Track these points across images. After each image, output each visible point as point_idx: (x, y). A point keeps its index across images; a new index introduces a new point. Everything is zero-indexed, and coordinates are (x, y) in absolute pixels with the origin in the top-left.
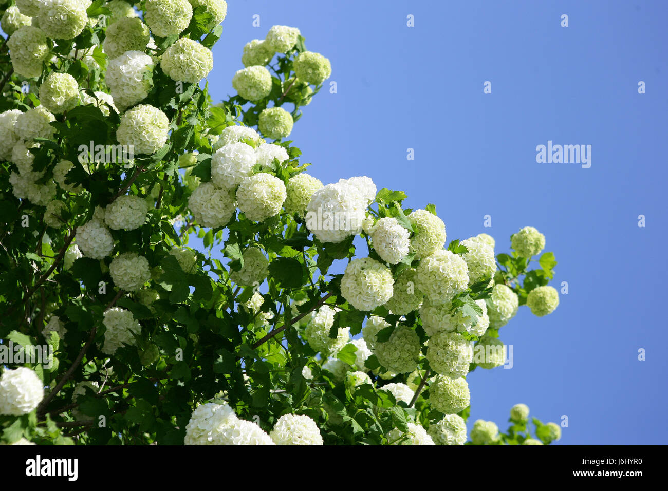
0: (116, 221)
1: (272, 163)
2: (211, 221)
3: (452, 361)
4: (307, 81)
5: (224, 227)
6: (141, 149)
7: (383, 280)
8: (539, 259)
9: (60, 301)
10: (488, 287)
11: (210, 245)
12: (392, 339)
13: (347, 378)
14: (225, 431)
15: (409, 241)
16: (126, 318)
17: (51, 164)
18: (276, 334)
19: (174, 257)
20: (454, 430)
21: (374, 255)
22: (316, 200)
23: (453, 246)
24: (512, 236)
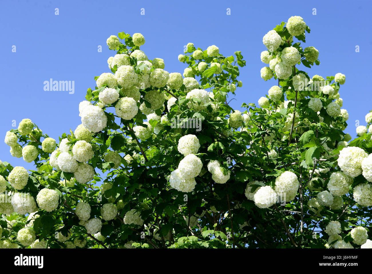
0: (87, 216)
1: (68, 145)
2: (91, 174)
3: (162, 77)
4: (31, 130)
5: (94, 169)
6: (57, 201)
7: (126, 101)
8: (121, 39)
9: (117, 244)
10: (132, 59)
11: (100, 178)
12: (150, 102)
13: (163, 125)
14: (182, 174)
15: (110, 88)
16: (128, 215)
17: (58, 243)
18: (143, 151)
19: (105, 192)
20: (189, 82)
21: (114, 104)
22: (88, 126)
23: (113, 71)
24: (110, 49)
